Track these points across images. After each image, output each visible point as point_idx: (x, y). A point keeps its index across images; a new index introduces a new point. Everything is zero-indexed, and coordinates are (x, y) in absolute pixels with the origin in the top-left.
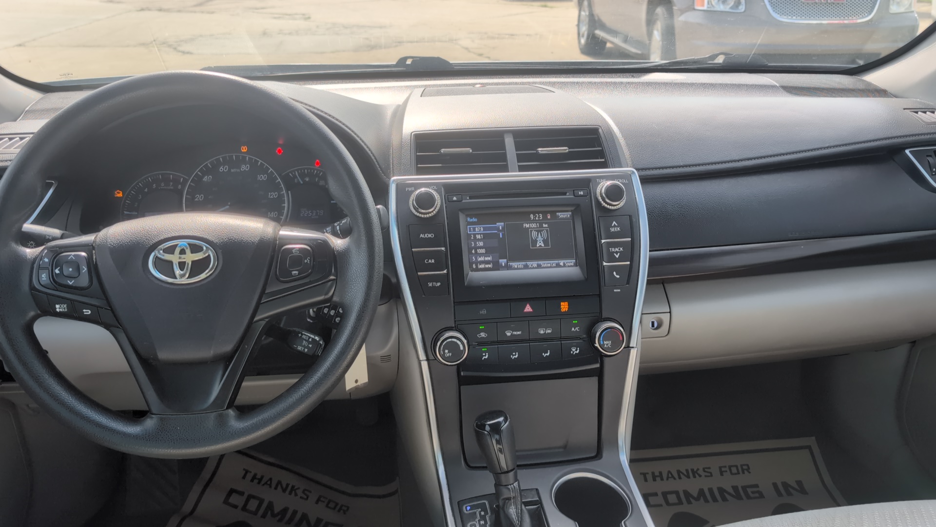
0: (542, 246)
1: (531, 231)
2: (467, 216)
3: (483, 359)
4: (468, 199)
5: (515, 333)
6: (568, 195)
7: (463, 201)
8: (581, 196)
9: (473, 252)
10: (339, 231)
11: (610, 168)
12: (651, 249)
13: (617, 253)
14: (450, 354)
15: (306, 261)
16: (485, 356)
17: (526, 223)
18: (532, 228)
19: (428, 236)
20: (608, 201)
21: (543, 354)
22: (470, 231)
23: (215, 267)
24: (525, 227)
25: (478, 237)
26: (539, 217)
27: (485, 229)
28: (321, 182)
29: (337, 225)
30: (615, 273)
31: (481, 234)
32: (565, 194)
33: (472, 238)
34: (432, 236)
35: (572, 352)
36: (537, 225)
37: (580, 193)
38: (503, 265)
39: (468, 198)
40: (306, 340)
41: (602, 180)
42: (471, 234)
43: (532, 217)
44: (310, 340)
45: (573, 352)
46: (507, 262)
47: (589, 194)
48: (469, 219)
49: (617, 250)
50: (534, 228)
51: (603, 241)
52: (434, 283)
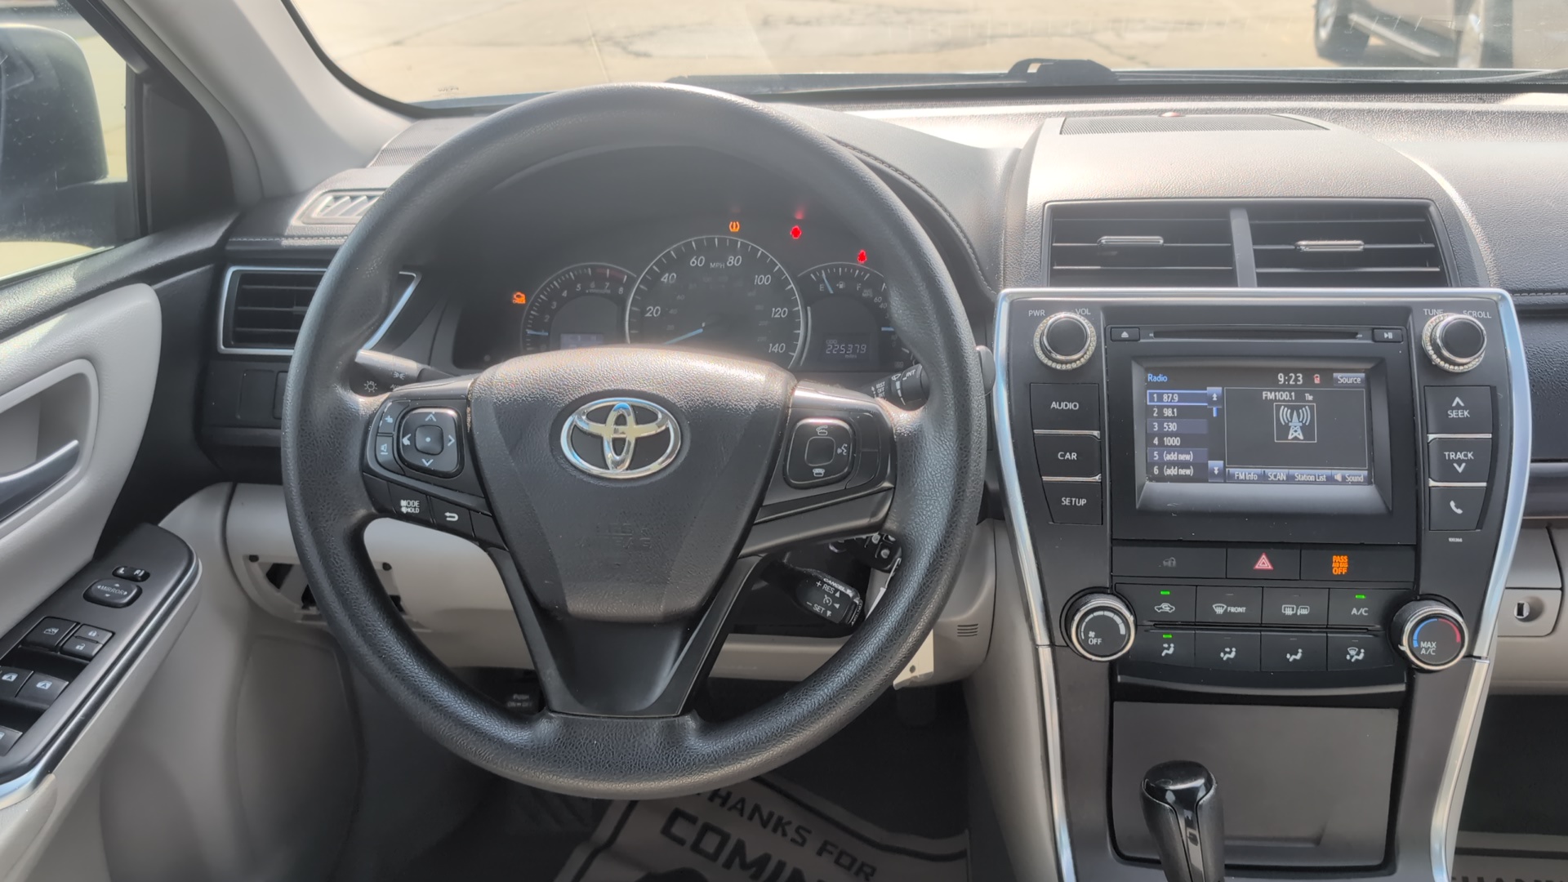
0: (1299, 439)
1: (1278, 407)
2: (1147, 370)
3: (1163, 654)
4: (1151, 338)
5: (1233, 610)
6: (1360, 339)
7: (1142, 341)
8: (1388, 341)
9: (1156, 441)
10: (899, 392)
11: (1451, 286)
12: (1535, 458)
13: (1459, 462)
14: (1099, 641)
15: (839, 451)
16: (1168, 649)
17: (1267, 390)
18: (1279, 401)
19: (1066, 405)
20: (1446, 353)
21: (1288, 656)
22: (1152, 400)
23: (676, 452)
24: (1266, 397)
25: (1168, 412)
26: (1296, 380)
27: (1182, 398)
28: (865, 291)
29: (897, 380)
30: (1452, 504)
31: (1173, 407)
32: (1353, 335)
33: (1155, 415)
34: (1075, 406)
35: (1348, 657)
36: (1291, 396)
37: (1386, 336)
38: (1216, 472)
39: (1152, 335)
40: (829, 595)
41: (1434, 311)
42: (1154, 406)
43: (1282, 379)
44: (838, 595)
45: (1352, 657)
46: (1225, 467)
47: (1405, 339)
48: (1150, 377)
49: (1460, 456)
50: (1284, 401)
51: (1431, 437)
52: (1074, 499)
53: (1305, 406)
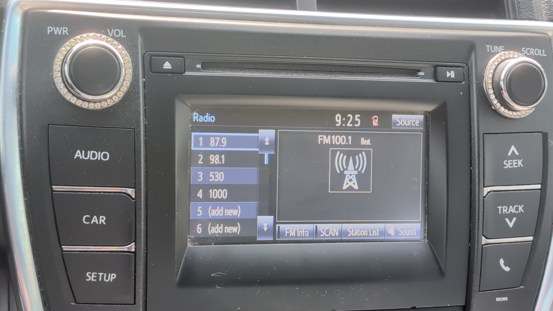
0: (353, 189)
1: (334, 153)
2: (193, 109)
4: (198, 70)
6: (422, 77)
7: (187, 73)
8: (450, 81)
9: (200, 194)
11: (510, 18)
13: (511, 216)
17: (323, 134)
18: (336, 146)
19: (94, 155)
20: (506, 95)
22: (197, 144)
24: (322, 141)
25: (215, 159)
26: (354, 122)
27: (231, 142)
30: (502, 262)
31: (220, 153)
32: (414, 72)
33: (200, 162)
34: (105, 156)
36: (347, 141)
37: (448, 74)
38: (265, 229)
39: (199, 66)
41: (496, 47)
42: (199, 152)
43: (339, 121)
46: (275, 223)
47: (466, 77)
48: (196, 117)
49: (512, 210)
50: (340, 146)
51: (486, 190)
52: (101, 274)
53: (361, 152)
